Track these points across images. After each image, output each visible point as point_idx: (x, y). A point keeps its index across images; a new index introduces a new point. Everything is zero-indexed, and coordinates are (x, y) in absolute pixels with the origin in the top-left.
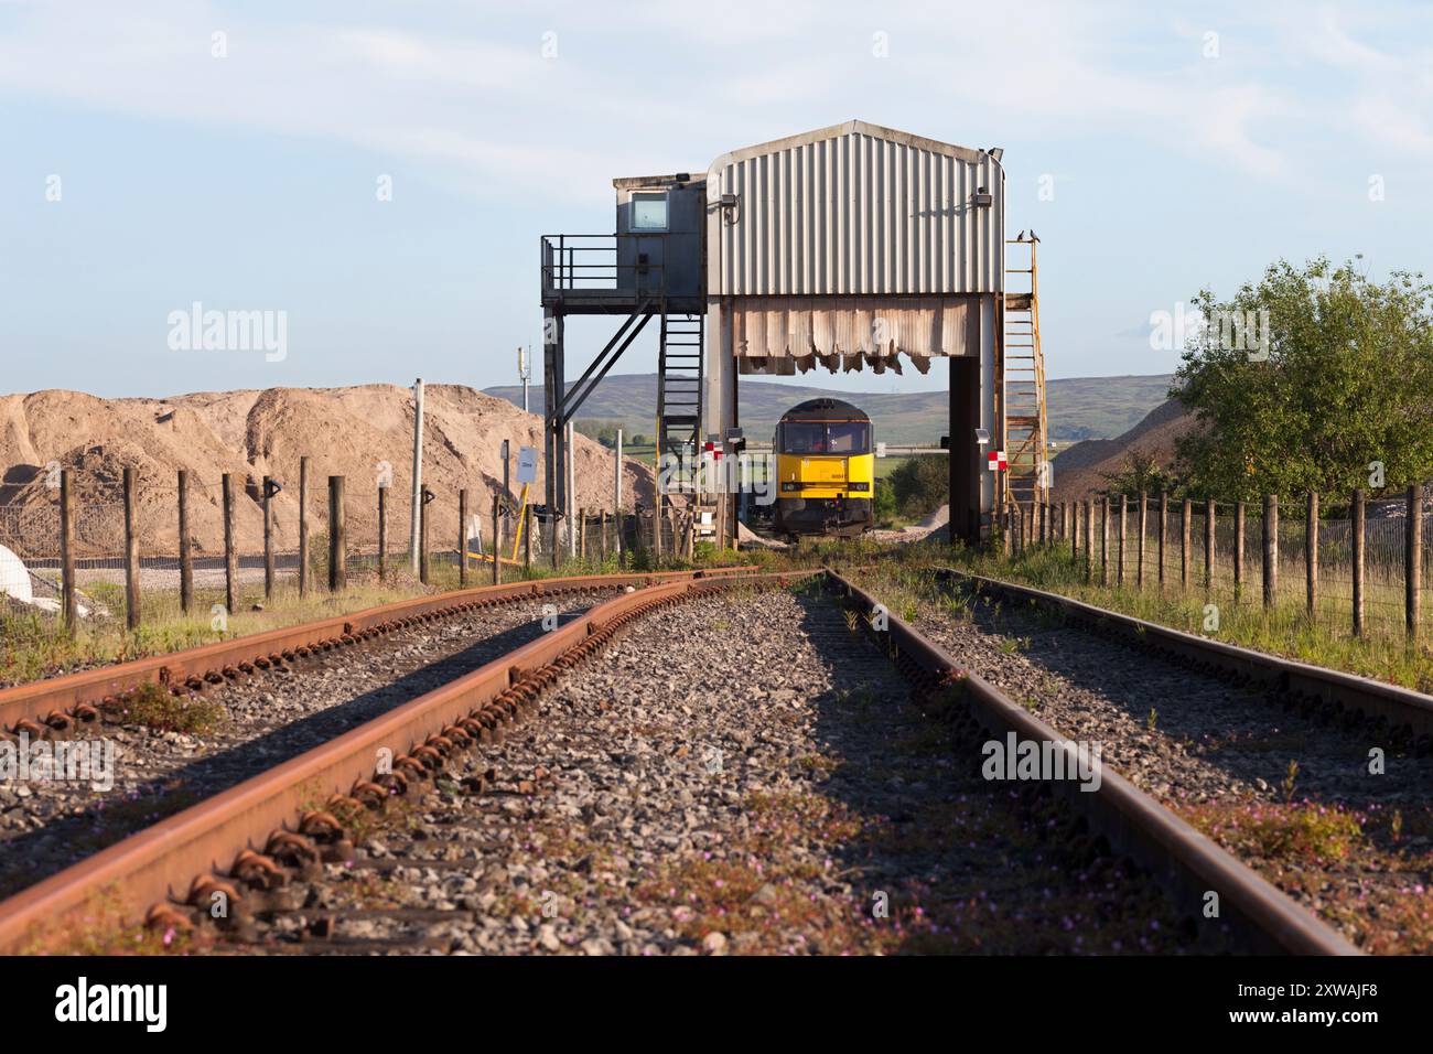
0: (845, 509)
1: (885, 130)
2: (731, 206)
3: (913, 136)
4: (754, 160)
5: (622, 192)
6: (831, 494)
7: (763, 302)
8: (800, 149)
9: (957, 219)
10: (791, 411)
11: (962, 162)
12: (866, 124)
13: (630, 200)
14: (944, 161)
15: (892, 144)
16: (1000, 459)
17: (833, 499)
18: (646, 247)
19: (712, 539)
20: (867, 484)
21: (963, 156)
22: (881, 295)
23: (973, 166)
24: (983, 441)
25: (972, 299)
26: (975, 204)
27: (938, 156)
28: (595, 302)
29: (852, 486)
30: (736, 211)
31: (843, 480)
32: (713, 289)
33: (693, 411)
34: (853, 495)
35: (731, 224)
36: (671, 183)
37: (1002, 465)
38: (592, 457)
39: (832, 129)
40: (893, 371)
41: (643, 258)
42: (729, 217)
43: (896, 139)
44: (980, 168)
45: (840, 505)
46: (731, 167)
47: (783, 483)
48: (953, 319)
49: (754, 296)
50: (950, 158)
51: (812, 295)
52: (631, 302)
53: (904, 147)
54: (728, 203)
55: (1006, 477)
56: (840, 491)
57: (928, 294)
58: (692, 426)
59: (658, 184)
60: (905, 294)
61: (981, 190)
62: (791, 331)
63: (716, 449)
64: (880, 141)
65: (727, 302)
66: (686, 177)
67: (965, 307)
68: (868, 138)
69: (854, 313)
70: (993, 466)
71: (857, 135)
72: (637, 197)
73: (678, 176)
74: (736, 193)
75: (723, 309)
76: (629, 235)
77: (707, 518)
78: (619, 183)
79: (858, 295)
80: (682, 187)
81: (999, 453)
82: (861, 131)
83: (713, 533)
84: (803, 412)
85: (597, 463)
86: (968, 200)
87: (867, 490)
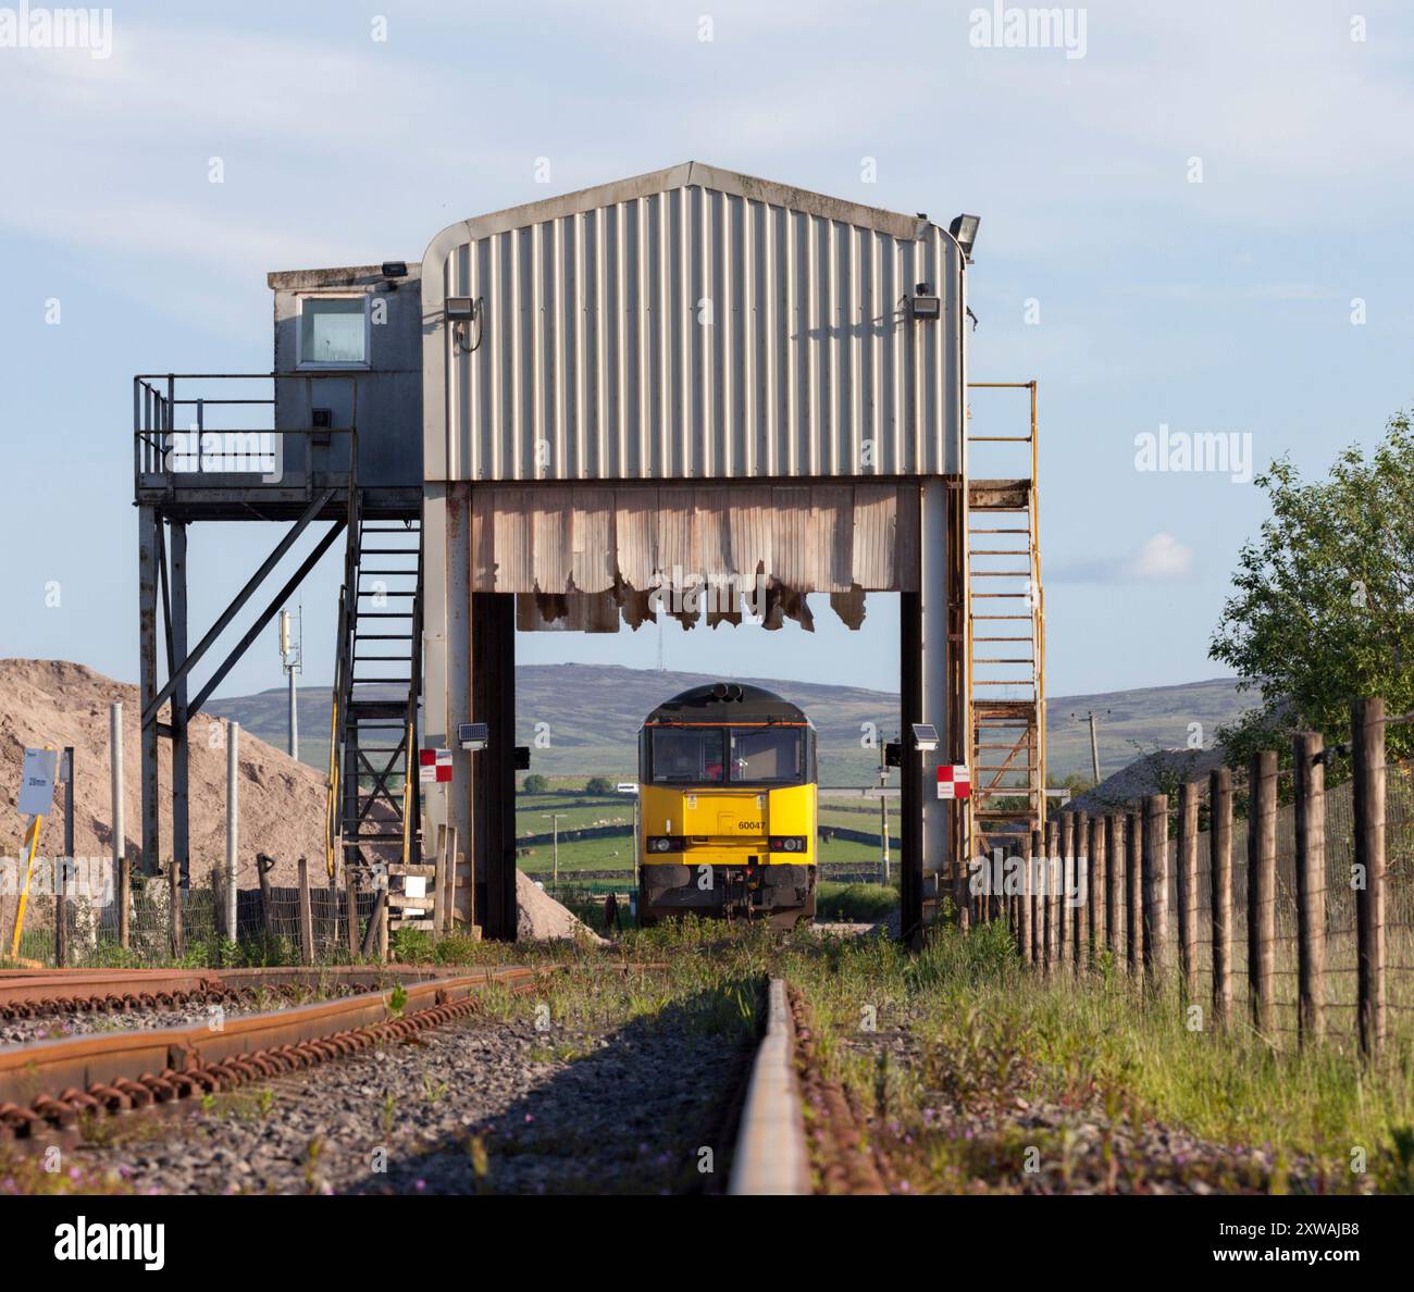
0: (763, 885)
1: (746, 181)
2: (465, 318)
3: (797, 191)
4: (507, 236)
5: (285, 297)
6: (738, 856)
7: (527, 492)
8: (590, 215)
9: (876, 341)
10: (665, 706)
11: (886, 237)
12: (710, 169)
13: (299, 311)
14: (854, 236)
15: (758, 205)
16: (957, 779)
17: (741, 867)
18: (325, 396)
19: (427, 925)
20: (804, 839)
21: (889, 227)
22: (740, 481)
23: (907, 245)
24: (925, 746)
25: (907, 485)
26: (911, 315)
27: (843, 227)
28: (232, 497)
29: (777, 843)
30: (474, 327)
31: (758, 832)
32: (432, 470)
33: (401, 694)
34: (777, 858)
35: (466, 351)
36: (374, 281)
37: (962, 789)
38: (298, 790)
39: (650, 179)
40: (797, 624)
41: (322, 418)
42: (461, 338)
43: (766, 196)
44: (918, 248)
45: (753, 879)
46: (465, 248)
47: (650, 839)
48: (872, 523)
49: (508, 483)
50: (864, 231)
51: (614, 481)
52: (298, 496)
53: (780, 211)
54: (459, 314)
55: (969, 812)
56: (753, 852)
57: (825, 479)
58: (400, 722)
59: (350, 282)
60: (784, 479)
61: (921, 289)
62: (577, 545)
63: (440, 762)
64: (737, 200)
65: (458, 494)
66: (401, 269)
67: (892, 502)
68: (716, 194)
69: (692, 512)
70: (945, 790)
71: (695, 189)
72: (312, 306)
73: (387, 268)
74: (474, 295)
75: (452, 506)
76: (296, 374)
77: (415, 886)
78: (278, 280)
79: (698, 481)
80: (392, 287)
81: (957, 769)
82: (704, 183)
83: (429, 916)
84: (686, 710)
85: (306, 802)
86: (897, 307)
87: (804, 849)
